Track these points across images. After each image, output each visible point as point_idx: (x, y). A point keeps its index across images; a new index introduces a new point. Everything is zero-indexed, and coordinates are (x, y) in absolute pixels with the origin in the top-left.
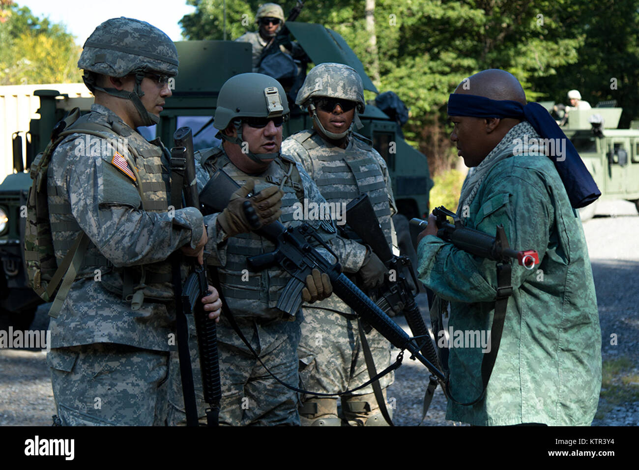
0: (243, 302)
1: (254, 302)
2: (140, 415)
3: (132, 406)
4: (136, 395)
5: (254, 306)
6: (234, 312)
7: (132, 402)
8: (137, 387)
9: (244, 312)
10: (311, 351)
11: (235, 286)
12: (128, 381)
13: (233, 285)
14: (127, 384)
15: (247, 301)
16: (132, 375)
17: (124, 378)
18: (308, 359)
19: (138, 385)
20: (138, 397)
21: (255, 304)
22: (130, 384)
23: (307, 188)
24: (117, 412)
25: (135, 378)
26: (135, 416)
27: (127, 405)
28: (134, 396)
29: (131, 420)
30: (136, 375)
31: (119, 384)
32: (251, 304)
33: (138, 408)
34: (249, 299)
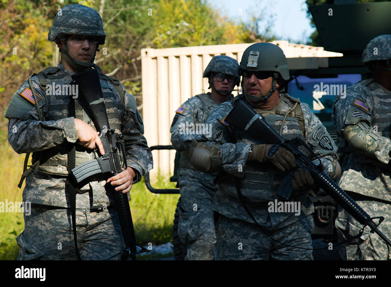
0: (257, 191)
1: (264, 192)
2: (44, 242)
3: (39, 236)
4: (42, 231)
5: (264, 194)
6: (251, 198)
7: (40, 234)
8: (44, 226)
9: (258, 199)
10: (367, 231)
11: (251, 181)
12: (39, 222)
13: (249, 181)
14: (39, 223)
15: (260, 191)
16: (42, 218)
17: (38, 219)
18: (365, 236)
19: (44, 225)
20: (43, 232)
21: (265, 193)
22: (40, 224)
23: (307, 119)
24: (33, 238)
25: (43, 221)
26: (41, 243)
27: (37, 236)
28: (41, 231)
29: (38, 245)
30: (44, 219)
31: (35, 222)
32: (261, 193)
33: (43, 239)
34: (261, 190)
